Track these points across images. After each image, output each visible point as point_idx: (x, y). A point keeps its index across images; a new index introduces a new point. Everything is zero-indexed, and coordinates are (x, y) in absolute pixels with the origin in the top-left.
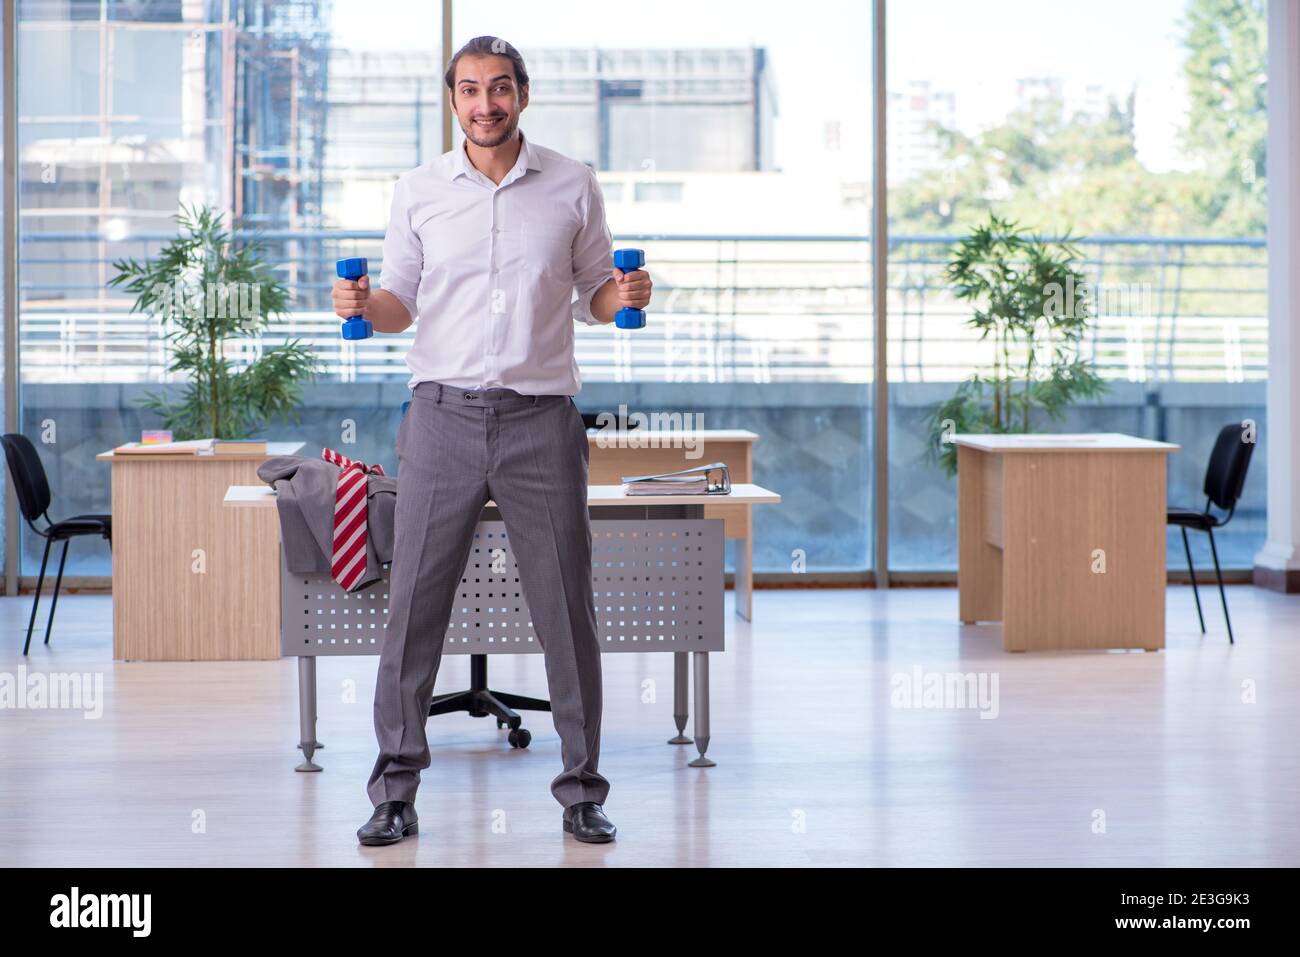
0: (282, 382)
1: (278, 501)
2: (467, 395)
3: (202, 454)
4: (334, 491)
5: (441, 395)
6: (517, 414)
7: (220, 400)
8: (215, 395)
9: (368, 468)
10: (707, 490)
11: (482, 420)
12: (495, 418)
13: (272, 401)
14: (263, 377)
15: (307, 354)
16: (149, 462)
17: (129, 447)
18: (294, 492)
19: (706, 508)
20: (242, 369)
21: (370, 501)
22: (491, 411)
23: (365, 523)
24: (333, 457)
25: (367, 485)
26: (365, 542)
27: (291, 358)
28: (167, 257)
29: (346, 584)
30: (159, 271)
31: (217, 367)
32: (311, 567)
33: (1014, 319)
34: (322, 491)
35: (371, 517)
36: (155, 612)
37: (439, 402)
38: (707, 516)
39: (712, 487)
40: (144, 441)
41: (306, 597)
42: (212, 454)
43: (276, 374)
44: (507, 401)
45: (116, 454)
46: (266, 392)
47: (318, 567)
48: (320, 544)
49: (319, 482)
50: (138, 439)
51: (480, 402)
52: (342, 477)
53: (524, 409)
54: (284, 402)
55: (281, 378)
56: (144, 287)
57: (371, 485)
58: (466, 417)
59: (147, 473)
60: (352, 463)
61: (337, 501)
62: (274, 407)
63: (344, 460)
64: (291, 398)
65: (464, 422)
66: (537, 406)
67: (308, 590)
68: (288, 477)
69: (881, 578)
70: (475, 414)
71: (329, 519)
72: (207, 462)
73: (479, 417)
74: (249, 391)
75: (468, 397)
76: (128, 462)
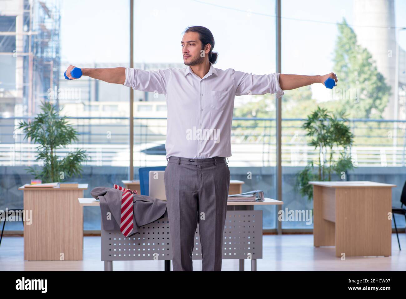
0: (75, 164)
1: (100, 204)
2: (190, 160)
3: (55, 188)
4: (121, 200)
5: (180, 161)
6: (209, 168)
7: (54, 170)
8: (53, 168)
9: (132, 191)
10: (255, 200)
11: (196, 170)
12: (201, 169)
13: (72, 170)
14: (69, 162)
15: (85, 154)
16: (37, 190)
17: (27, 185)
18: (106, 200)
19: (254, 206)
20: (62, 159)
21: (134, 203)
22: (200, 166)
23: (132, 212)
24: (118, 187)
25: (133, 198)
26: (133, 219)
27: (79, 155)
28: (36, 120)
29: (126, 234)
30: (34, 125)
31: (53, 159)
32: (112, 228)
33: (326, 143)
34: (117, 199)
35: (134, 209)
36: (39, 244)
37: (179, 164)
38: (255, 209)
39: (256, 199)
40: (32, 183)
41: (110, 239)
42: (59, 188)
43: (73, 160)
44: (205, 163)
45: (25, 187)
46: (70, 167)
47: (115, 228)
48: (116, 219)
49: (115, 196)
50: (30, 183)
51: (195, 163)
52: (123, 195)
53: (211, 166)
54: (77, 170)
55: (75, 162)
56: (28, 131)
57: (134, 198)
58: (190, 169)
59: (36, 194)
60: (126, 190)
61: (122, 204)
62: (73, 172)
63: (123, 189)
64: (79, 169)
65: (189, 171)
66: (216, 166)
67: (111, 236)
68: (103, 195)
69: (279, 231)
70: (193, 168)
71: (119, 210)
72: (57, 190)
73: (195, 169)
74: (64, 166)
75: (191, 161)
76: (30, 190)
